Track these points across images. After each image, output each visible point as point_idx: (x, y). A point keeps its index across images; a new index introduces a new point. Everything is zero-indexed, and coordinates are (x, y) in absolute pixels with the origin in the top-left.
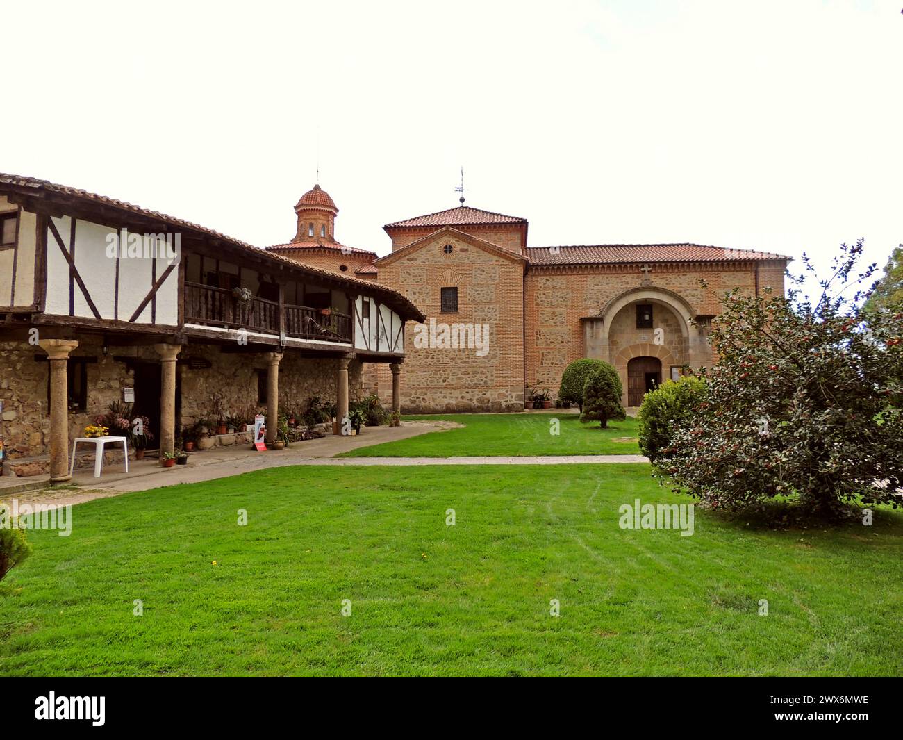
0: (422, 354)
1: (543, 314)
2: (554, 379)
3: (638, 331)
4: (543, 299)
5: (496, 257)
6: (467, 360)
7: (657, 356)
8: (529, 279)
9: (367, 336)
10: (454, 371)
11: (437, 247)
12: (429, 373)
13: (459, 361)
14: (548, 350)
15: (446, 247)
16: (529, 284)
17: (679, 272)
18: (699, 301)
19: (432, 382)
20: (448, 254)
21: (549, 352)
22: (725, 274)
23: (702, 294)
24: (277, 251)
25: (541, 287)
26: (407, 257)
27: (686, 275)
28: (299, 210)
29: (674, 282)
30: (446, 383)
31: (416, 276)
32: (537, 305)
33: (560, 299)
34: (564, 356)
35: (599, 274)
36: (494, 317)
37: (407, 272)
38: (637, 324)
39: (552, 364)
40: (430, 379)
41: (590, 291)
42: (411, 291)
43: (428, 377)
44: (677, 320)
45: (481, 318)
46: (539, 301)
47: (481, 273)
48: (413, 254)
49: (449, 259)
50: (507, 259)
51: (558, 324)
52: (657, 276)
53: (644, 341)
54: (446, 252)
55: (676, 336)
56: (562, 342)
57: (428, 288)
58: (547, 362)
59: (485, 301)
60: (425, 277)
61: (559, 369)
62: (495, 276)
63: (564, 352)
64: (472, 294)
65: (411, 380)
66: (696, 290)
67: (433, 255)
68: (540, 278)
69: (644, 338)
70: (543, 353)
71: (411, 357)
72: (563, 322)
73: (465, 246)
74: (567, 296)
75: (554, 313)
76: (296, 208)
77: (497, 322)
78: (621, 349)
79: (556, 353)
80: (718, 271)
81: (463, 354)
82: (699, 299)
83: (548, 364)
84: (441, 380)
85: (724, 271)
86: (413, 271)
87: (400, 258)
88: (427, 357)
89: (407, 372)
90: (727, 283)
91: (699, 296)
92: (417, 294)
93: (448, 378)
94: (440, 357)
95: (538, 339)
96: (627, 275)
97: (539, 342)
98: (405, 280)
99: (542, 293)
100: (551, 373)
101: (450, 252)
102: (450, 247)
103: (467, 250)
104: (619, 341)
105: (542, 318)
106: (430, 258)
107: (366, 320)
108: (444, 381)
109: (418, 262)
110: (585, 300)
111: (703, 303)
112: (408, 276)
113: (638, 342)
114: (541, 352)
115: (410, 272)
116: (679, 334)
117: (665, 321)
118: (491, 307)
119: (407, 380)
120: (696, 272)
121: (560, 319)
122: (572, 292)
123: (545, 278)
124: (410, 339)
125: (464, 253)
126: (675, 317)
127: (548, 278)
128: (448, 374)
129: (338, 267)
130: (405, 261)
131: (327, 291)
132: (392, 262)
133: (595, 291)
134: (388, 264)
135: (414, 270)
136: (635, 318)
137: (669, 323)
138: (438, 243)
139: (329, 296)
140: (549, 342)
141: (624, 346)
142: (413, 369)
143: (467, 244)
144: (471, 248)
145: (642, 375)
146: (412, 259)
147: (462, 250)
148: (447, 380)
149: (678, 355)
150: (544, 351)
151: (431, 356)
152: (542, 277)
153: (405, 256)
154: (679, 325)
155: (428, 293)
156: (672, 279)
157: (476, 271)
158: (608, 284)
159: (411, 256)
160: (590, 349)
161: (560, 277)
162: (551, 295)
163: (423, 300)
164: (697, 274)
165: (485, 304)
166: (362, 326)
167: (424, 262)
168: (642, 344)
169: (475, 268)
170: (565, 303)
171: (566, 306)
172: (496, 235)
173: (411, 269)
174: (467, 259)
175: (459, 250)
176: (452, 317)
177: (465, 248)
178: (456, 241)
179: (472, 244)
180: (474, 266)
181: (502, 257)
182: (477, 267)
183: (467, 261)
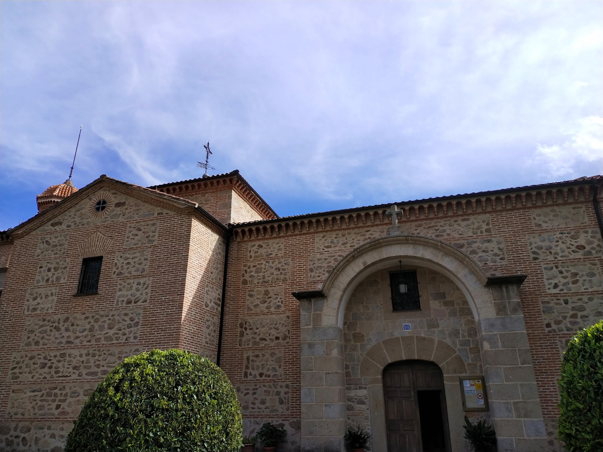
0: (39, 361)
1: (251, 296)
2: (263, 402)
3: (395, 314)
4: (253, 274)
6: (96, 369)
7: (432, 359)
8: (234, 247)
10: (73, 389)
11: (88, 205)
12: (40, 394)
13: (84, 372)
14: (257, 352)
16: (233, 253)
17: (455, 215)
18: (497, 259)
19: (41, 408)
20: (100, 213)
21: (257, 356)
22: (538, 211)
23: (502, 246)
25: (251, 257)
26: (50, 222)
27: (468, 220)
29: (448, 231)
30: (60, 410)
31: (56, 246)
32: (245, 282)
33: (276, 272)
34: (279, 360)
35: (331, 231)
36: (143, 298)
37: (47, 241)
38: (394, 304)
39: (261, 375)
40: (40, 403)
41: (318, 256)
42: (46, 266)
43: (38, 398)
44: (462, 294)
45: (125, 300)
46: (247, 277)
47: (136, 232)
48: (60, 217)
49: (100, 219)
50: (172, 210)
51: (272, 309)
52: (420, 226)
53: (407, 333)
54: (98, 209)
55: (463, 321)
56: (277, 338)
57: (67, 259)
58: (253, 373)
59: (134, 273)
60: (66, 246)
61: (271, 384)
62: (154, 236)
63: (279, 355)
64: (119, 265)
66: (489, 241)
67: (81, 216)
68: (251, 244)
69: (407, 327)
70: (248, 358)
71: (24, 366)
72: (279, 307)
73: (121, 198)
74: (286, 267)
75: (267, 293)
77: (147, 304)
78: (369, 347)
79: (267, 356)
80: (524, 208)
81: (92, 360)
82: (496, 255)
83: (255, 376)
84: (54, 405)
85: (535, 207)
86: (54, 240)
87: (42, 224)
88: (43, 366)
89: (13, 391)
90: (544, 226)
91: (496, 251)
92: (52, 270)
93: (64, 401)
94: (60, 365)
95: (242, 335)
96: (372, 229)
97: (244, 339)
98: (42, 253)
99: (252, 265)
100: (258, 391)
101: (103, 208)
102: (105, 202)
103: (123, 204)
104: (364, 334)
105: (249, 301)
106: (77, 220)
108: (58, 407)
109: (64, 227)
110: (311, 270)
111: (504, 263)
112: (47, 246)
113: (397, 334)
114: (245, 356)
115: (51, 242)
116: (469, 318)
117: (441, 296)
118: (142, 281)
119: (9, 406)
120: (485, 212)
121: (275, 302)
122: (293, 260)
123: (257, 243)
124: (28, 338)
125: (118, 209)
126: (458, 289)
127: (261, 243)
128: (66, 395)
130: (48, 227)
133: (326, 255)
135: (56, 237)
136: (389, 295)
137: (448, 298)
138: (90, 199)
140: (258, 340)
141: (374, 343)
142: (21, 387)
144: (131, 201)
145: (412, 393)
146: (56, 224)
147: (118, 205)
148: (63, 405)
149: (471, 356)
150: (250, 353)
152: (253, 243)
153: (50, 220)
154: (466, 302)
155: (66, 267)
156: (446, 228)
157: (130, 232)
158: (344, 244)
159: (56, 220)
160: (305, 347)
161: (277, 240)
162: (263, 266)
163: (57, 278)
164: (488, 215)
165: (135, 277)
167: (70, 226)
168: (403, 338)
169: (130, 227)
170: (282, 277)
171: (285, 280)
172: (204, 196)
173: (52, 236)
174: (121, 216)
175: (113, 206)
176: (87, 301)
177: (122, 201)
178: (113, 194)
179: (131, 196)
180: (129, 225)
181: (165, 208)
182: (133, 225)
183: (121, 219)
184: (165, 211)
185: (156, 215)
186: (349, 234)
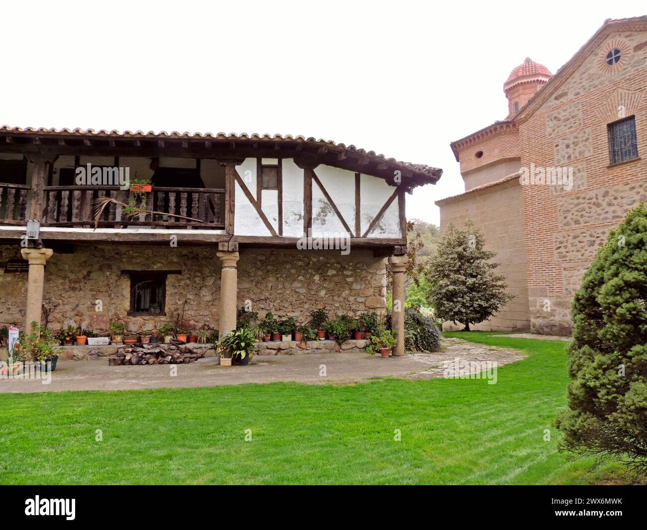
0: (584, 240)
11: (596, 63)
15: (609, 55)
20: (615, 65)
26: (553, 97)
31: (568, 119)
37: (555, 118)
42: (563, 143)
48: (562, 87)
49: (616, 73)
54: (610, 63)
57: (586, 130)
60: (581, 116)
65: (572, 281)
67: (590, 78)
71: (569, 246)
73: (640, 38)
86: (563, 113)
87: (544, 101)
88: (592, 243)
89: (565, 269)
92: (571, 146)
98: (554, 130)
102: (617, 52)
103: (646, 44)
106: (586, 83)
109: (571, 96)
112: (557, 123)
115: (560, 116)
119: (565, 282)
124: (565, 218)
125: (640, 52)
130: (552, 102)
132: (534, 111)
134: (530, 116)
135: (565, 110)
138: (596, 55)
142: (572, 265)
146: (561, 96)
147: (638, 48)
151: (598, 241)
153: (552, 94)
155: (587, 140)
159: (559, 92)
163: (580, 153)
167: (578, 94)
173: (560, 110)
175: (631, 51)
176: (627, 170)
177: (643, 42)
178: (627, 37)
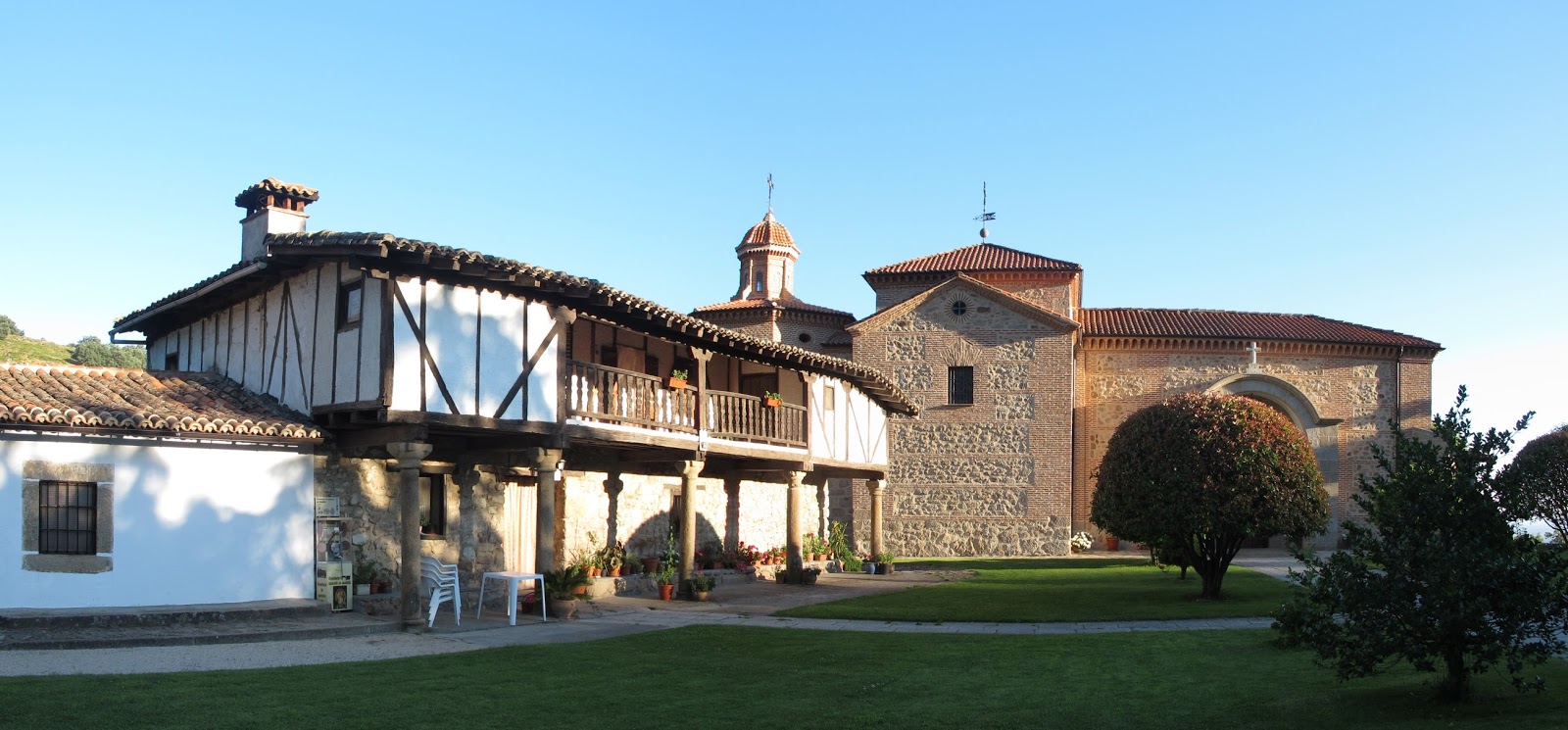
1: (1102, 410)
4: (1103, 388)
5: (1032, 321)
8: (1082, 356)
9: (830, 436)
10: (964, 493)
11: (943, 306)
13: (972, 479)
15: (956, 305)
16: (1081, 363)
20: (960, 317)
24: (704, 316)
25: (1101, 370)
26: (896, 321)
28: (743, 252)
31: (910, 349)
32: (1094, 395)
33: (1128, 389)
36: (1027, 414)
37: (896, 343)
42: (903, 371)
45: (1007, 414)
46: (1096, 390)
47: (1008, 344)
48: (906, 316)
49: (960, 324)
50: (1049, 325)
54: (956, 312)
57: (927, 365)
59: (1013, 388)
60: (923, 350)
62: (1030, 351)
64: (994, 377)
67: (936, 319)
68: (1098, 355)
73: (985, 303)
74: (1137, 384)
75: (1118, 408)
76: (738, 250)
77: (1031, 420)
81: (979, 468)
84: (945, 507)
86: (905, 341)
87: (885, 322)
92: (911, 375)
93: (955, 504)
95: (1094, 447)
97: (1096, 451)
98: (893, 355)
101: (963, 312)
102: (963, 305)
103: (987, 310)
105: (1100, 415)
106: (931, 322)
107: (829, 413)
109: (914, 327)
112: (897, 348)
115: (901, 343)
118: (1023, 397)
123: (1107, 355)
125: (983, 315)
127: (1111, 355)
128: (956, 498)
129: (797, 336)
130: (894, 326)
131: (772, 370)
132: (873, 328)
135: (907, 339)
138: (944, 299)
139: (775, 377)
143: (989, 301)
144: (996, 307)
146: (905, 325)
147: (981, 310)
148: (954, 507)
152: (1102, 355)
153: (894, 317)
155: (928, 374)
157: (1001, 343)
159: (903, 319)
162: (1113, 381)
163: (920, 385)
165: (1013, 392)
166: (823, 424)
167: (923, 328)
169: (1000, 338)
170: (1135, 394)
172: (1034, 287)
173: (902, 337)
174: (987, 323)
175: (975, 310)
176: (963, 412)
177: (986, 306)
178: (972, 295)
179: (996, 301)
180: (998, 336)
181: (1041, 322)
182: (1003, 336)
183: (987, 327)
184: (1040, 325)
185: (1029, 328)
186: (1203, 358)
